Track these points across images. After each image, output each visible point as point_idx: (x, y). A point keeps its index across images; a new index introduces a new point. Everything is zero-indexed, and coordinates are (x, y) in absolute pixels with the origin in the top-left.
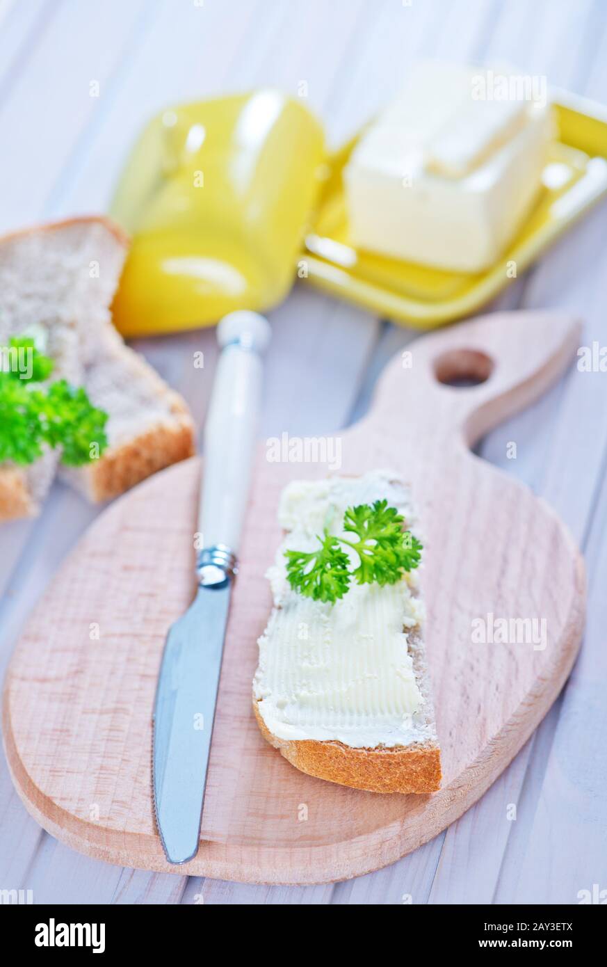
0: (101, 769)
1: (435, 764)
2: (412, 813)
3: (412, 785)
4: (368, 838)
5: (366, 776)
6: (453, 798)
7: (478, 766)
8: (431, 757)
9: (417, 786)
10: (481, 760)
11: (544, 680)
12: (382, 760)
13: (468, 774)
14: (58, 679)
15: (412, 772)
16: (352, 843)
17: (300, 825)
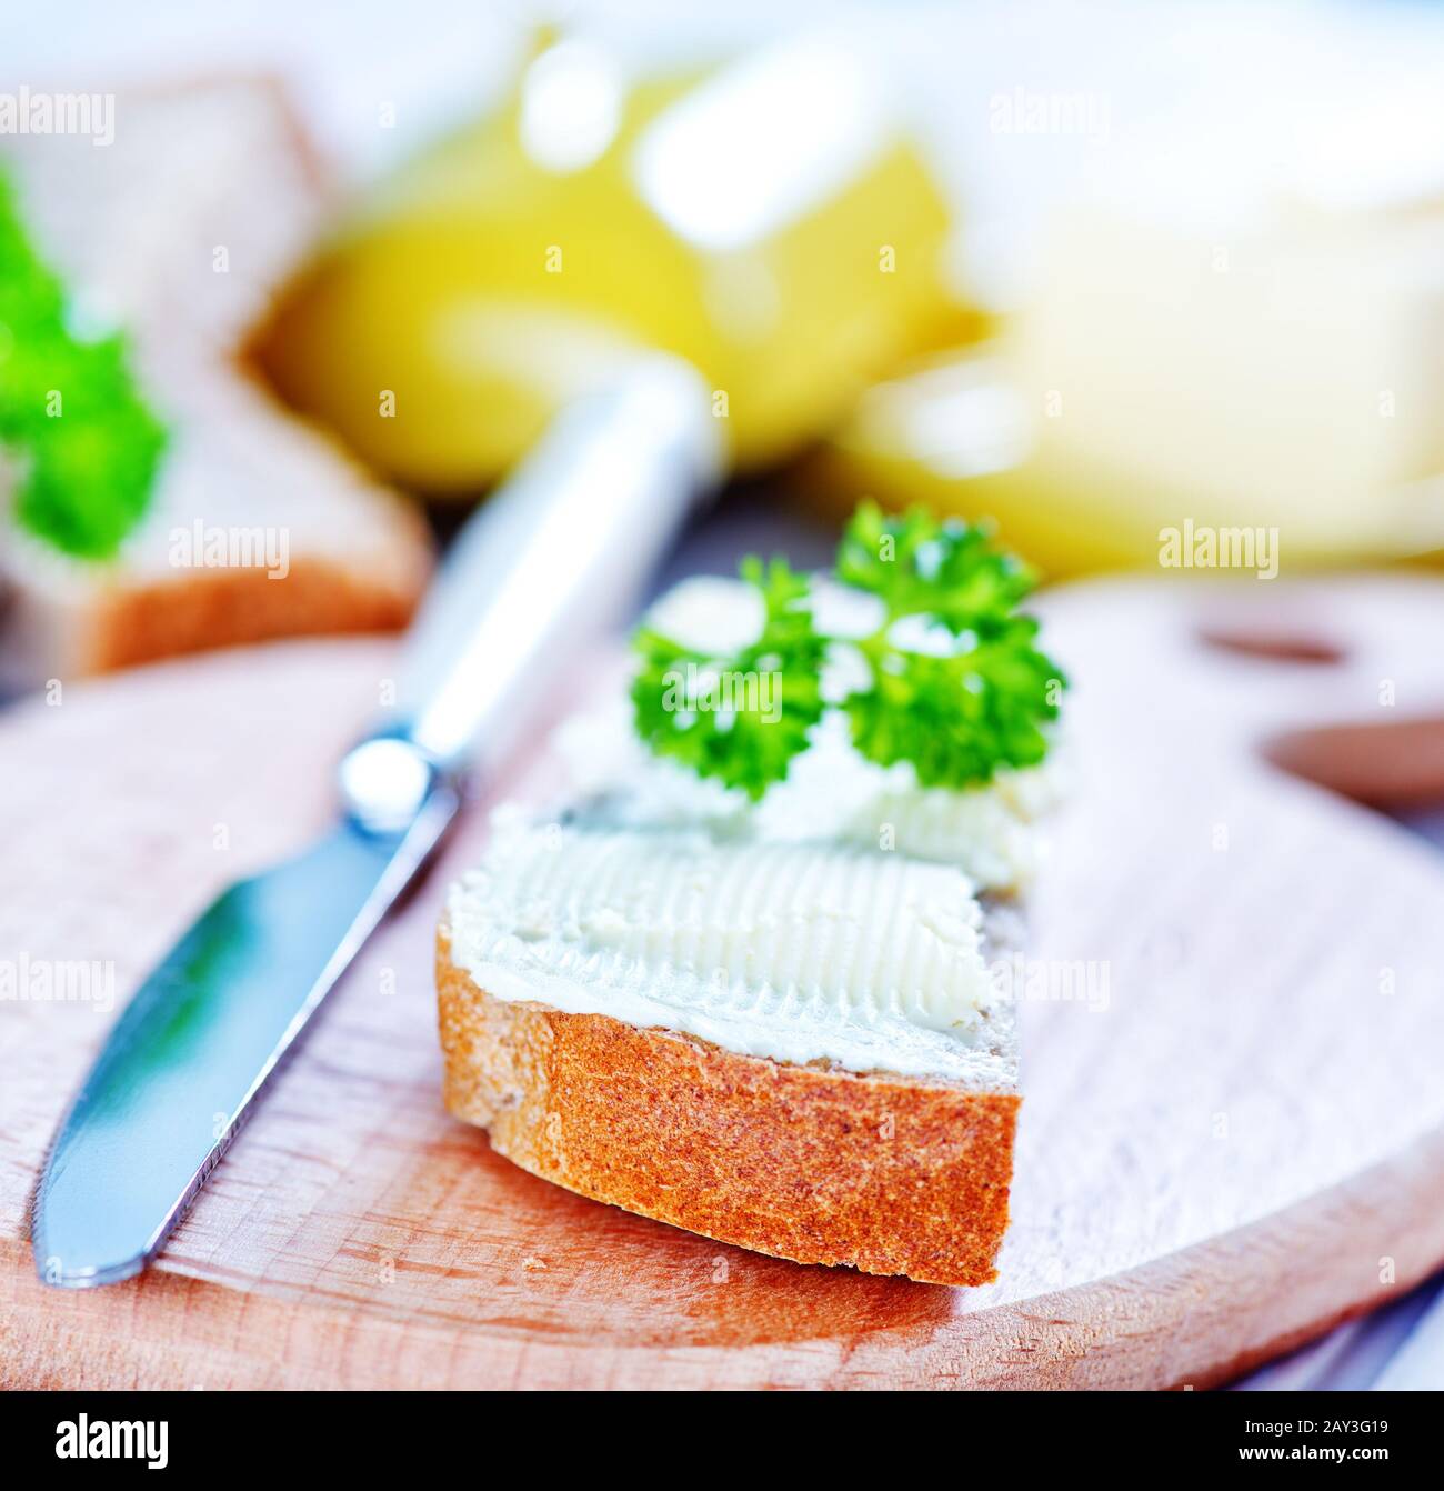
1: (994, 1156)
2: (885, 1334)
3: (905, 1238)
4: (722, 1361)
5: (761, 1175)
6: (1029, 1345)
7: (1132, 1292)
8: (984, 1122)
9: (921, 1245)
10: (1144, 1280)
12: (825, 1105)
13: (1094, 1297)
15: (913, 1173)
16: (668, 1359)
17: (504, 1297)
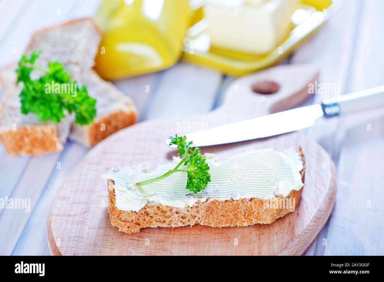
0: (100, 253)
11: (321, 211)
14: (75, 215)
